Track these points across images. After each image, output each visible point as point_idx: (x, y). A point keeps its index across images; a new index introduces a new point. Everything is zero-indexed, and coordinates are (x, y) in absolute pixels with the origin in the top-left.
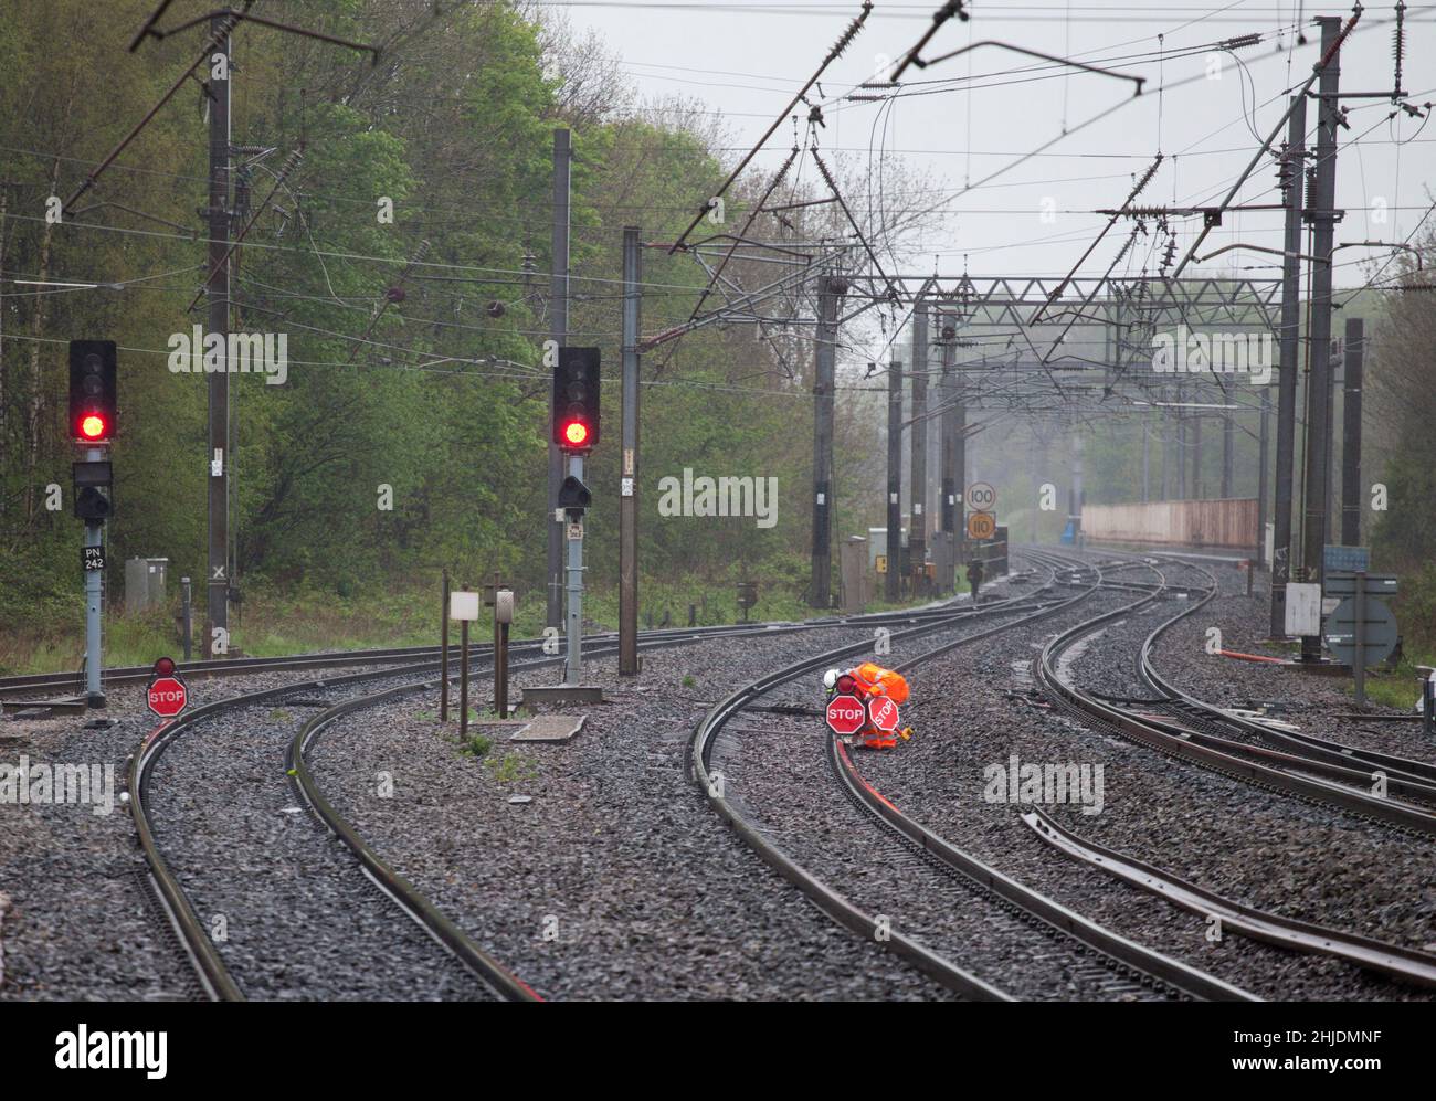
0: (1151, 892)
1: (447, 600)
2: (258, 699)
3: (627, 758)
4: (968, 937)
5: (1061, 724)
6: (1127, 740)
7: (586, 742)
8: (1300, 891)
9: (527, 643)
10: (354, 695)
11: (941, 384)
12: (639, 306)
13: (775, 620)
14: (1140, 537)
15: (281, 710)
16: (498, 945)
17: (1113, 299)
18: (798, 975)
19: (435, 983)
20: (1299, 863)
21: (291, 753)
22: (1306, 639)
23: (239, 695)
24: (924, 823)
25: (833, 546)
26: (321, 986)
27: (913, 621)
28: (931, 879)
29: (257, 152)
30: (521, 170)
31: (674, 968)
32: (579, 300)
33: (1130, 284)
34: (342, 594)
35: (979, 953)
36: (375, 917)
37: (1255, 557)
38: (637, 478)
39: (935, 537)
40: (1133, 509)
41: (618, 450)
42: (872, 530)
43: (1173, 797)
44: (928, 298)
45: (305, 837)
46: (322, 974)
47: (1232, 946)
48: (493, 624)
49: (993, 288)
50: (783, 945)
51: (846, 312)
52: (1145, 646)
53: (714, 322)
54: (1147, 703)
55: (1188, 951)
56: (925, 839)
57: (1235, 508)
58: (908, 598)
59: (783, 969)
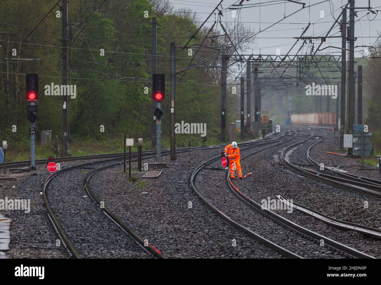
0: (310, 215)
1: (125, 141)
2: (76, 167)
3: (173, 182)
4: (262, 228)
5: (286, 171)
6: (303, 176)
7: (162, 178)
8: (348, 214)
9: (146, 152)
10: (101, 166)
11: (254, 83)
12: (175, 63)
13: (212, 145)
14: (306, 122)
15: (82, 170)
16: (139, 231)
17: (298, 60)
18: (218, 238)
19: (123, 241)
20: (348, 207)
21: (85, 181)
22: (349, 149)
23: (71, 166)
24: (251, 198)
25: (227, 126)
26: (93, 243)
27: (248, 145)
28: (253, 213)
29: (74, 24)
30: (144, 28)
31: (186, 237)
32: (159, 62)
33: (303, 57)
34: (98, 139)
35: (265, 232)
36: (107, 224)
37: (336, 128)
38: (175, 108)
39: (253, 123)
40: (304, 115)
41: (170, 101)
42: (237, 121)
43: (315, 190)
44: (250, 60)
45: (88, 204)
46: (93, 239)
47: (330, 229)
48: (137, 147)
49: (267, 58)
50: (214, 231)
51: (229, 64)
52: (308, 151)
53: (194, 67)
54: (309, 166)
55: (319, 230)
56: (251, 202)
57: (330, 115)
58: (246, 139)
59: (214, 237)
